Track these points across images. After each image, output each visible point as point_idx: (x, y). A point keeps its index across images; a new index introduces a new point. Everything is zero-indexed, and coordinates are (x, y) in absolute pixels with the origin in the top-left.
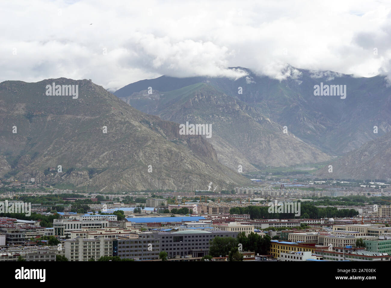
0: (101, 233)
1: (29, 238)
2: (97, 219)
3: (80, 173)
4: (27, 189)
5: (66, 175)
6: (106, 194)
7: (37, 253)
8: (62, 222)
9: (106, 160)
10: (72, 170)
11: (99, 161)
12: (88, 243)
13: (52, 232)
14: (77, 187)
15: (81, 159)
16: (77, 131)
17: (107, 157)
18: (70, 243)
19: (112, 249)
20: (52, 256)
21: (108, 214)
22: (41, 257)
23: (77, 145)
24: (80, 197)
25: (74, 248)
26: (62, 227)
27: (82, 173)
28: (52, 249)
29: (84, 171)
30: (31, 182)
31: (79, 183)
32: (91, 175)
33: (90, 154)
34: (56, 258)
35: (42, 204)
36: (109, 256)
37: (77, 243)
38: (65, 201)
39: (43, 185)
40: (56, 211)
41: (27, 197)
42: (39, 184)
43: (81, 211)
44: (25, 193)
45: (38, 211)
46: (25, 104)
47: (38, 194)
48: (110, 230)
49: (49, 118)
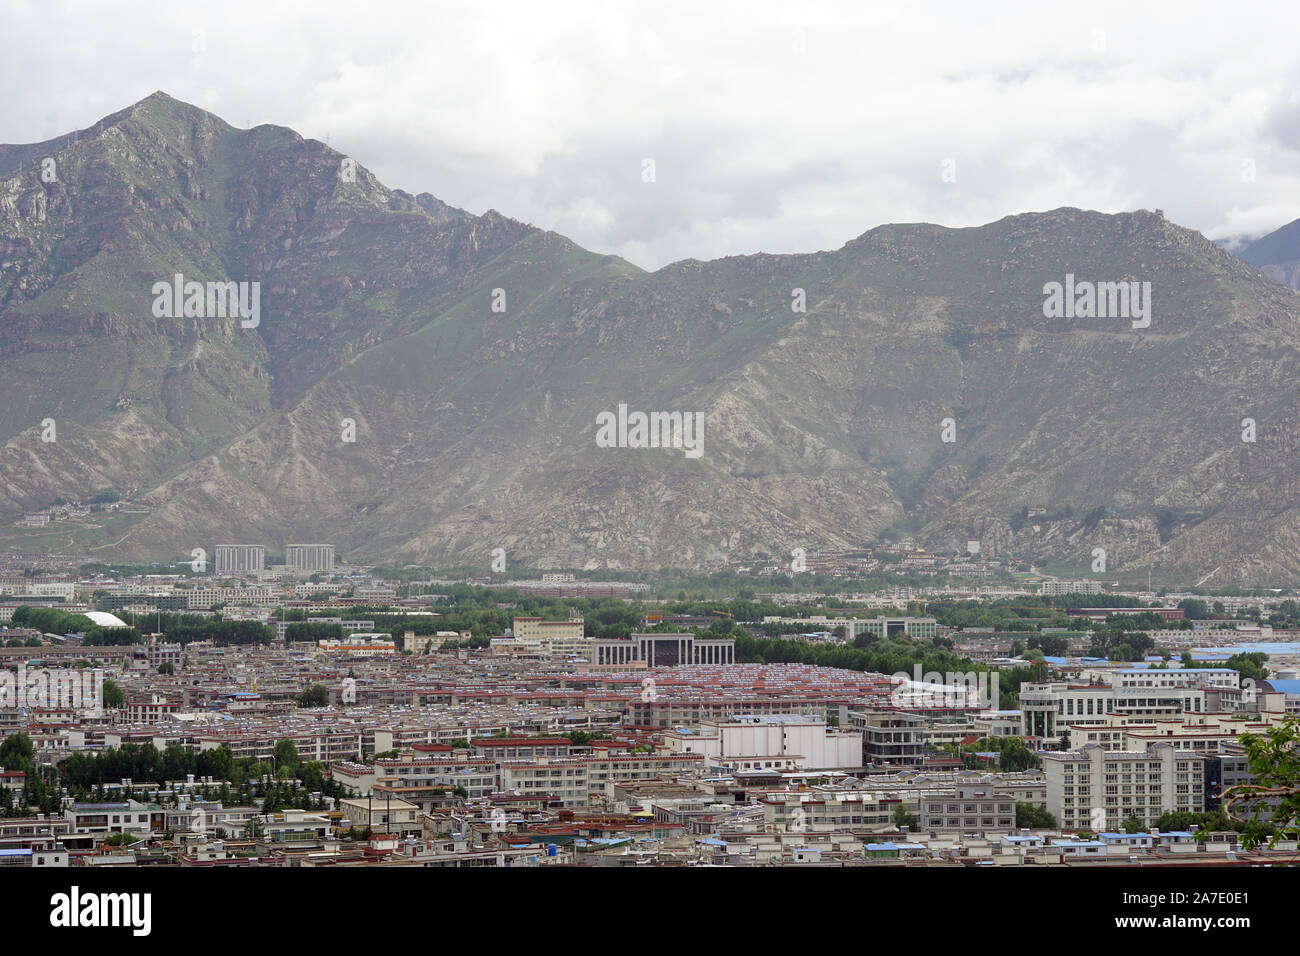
0: (1170, 732)
1: (939, 744)
2: (1172, 683)
3: (1127, 523)
4: (956, 578)
5: (1082, 531)
6: (1214, 594)
7: (954, 797)
8: (1050, 691)
9: (1215, 481)
10: (1100, 513)
11: (1194, 483)
12: (1120, 766)
13: (1015, 724)
14: (1118, 570)
15: (1131, 478)
16: (1115, 384)
17: (1218, 470)
18: (1062, 766)
19: (1203, 786)
20: (1002, 808)
21: (1209, 666)
22: (968, 809)
23: (1118, 432)
24: (1125, 603)
25: (1076, 780)
26: (1049, 708)
27: (1137, 525)
28: (1005, 784)
29: (1143, 516)
30: (968, 554)
31: (1126, 557)
32: (1165, 530)
33: (1161, 461)
34: (1014, 813)
35: (998, 628)
36: (1191, 810)
37: (1084, 766)
38: (1073, 618)
39: (1007, 565)
40: (1040, 651)
41: (950, 604)
42: (994, 560)
43: (1122, 654)
44: (948, 591)
45: (982, 653)
46: (947, 299)
47: (990, 593)
48: (1201, 721)
49: (1024, 344)
